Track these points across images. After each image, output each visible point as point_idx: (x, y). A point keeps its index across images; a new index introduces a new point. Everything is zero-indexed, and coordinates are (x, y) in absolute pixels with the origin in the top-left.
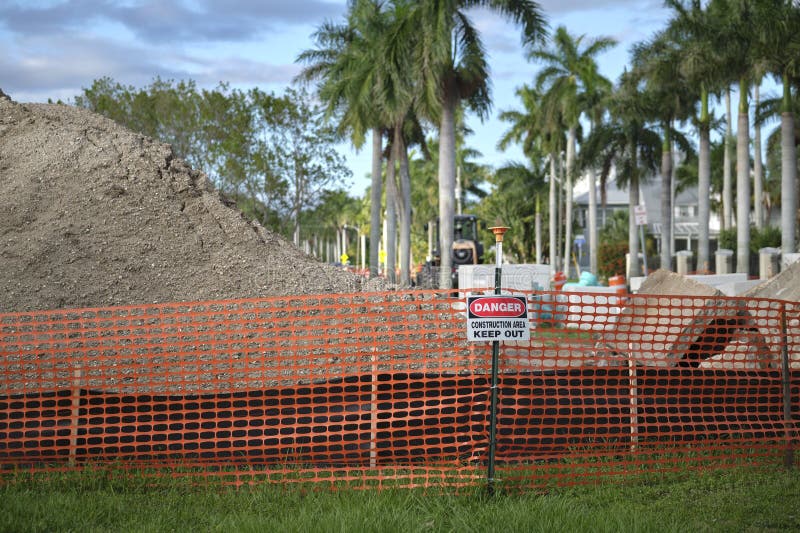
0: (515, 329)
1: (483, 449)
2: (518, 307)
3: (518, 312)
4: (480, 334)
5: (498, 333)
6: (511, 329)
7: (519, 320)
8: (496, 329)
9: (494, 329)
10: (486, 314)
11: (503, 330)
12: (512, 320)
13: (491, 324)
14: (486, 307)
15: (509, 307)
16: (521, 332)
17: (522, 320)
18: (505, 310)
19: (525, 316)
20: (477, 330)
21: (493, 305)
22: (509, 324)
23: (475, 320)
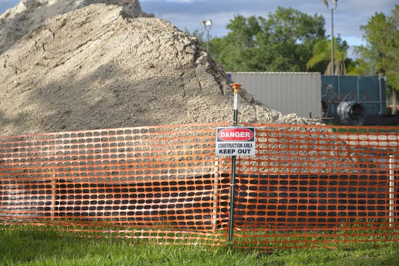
0: (245, 149)
1: (226, 223)
2: (248, 134)
3: (248, 138)
4: (223, 151)
5: (233, 151)
6: (242, 149)
7: (248, 143)
8: (233, 148)
9: (231, 149)
10: (227, 139)
11: (237, 149)
12: (243, 143)
13: (230, 145)
14: (227, 135)
15: (241, 135)
16: (249, 150)
17: (250, 142)
18: (239, 136)
19: (252, 140)
20: (221, 149)
21: (231, 133)
22: (241, 145)
23: (220, 143)
